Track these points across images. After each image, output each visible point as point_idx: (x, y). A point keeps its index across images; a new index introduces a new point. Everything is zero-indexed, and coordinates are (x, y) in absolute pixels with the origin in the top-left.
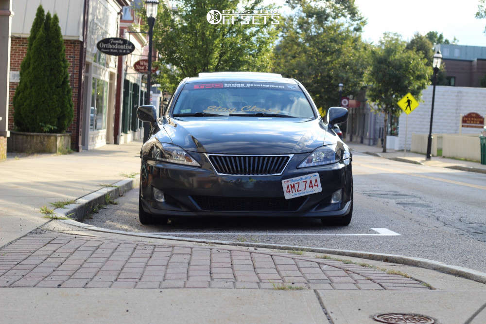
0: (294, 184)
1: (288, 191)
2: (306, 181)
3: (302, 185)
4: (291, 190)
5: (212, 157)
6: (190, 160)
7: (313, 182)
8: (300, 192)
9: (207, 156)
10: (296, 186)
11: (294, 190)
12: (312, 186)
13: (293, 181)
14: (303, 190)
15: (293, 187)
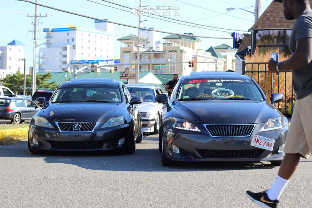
0: (259, 140)
1: (254, 141)
2: (266, 141)
3: (263, 142)
4: (256, 142)
5: (208, 126)
6: (194, 128)
7: (270, 144)
8: (260, 145)
9: (205, 125)
10: (260, 141)
11: (257, 142)
12: (268, 146)
13: (259, 137)
14: (262, 146)
15: (258, 141)
